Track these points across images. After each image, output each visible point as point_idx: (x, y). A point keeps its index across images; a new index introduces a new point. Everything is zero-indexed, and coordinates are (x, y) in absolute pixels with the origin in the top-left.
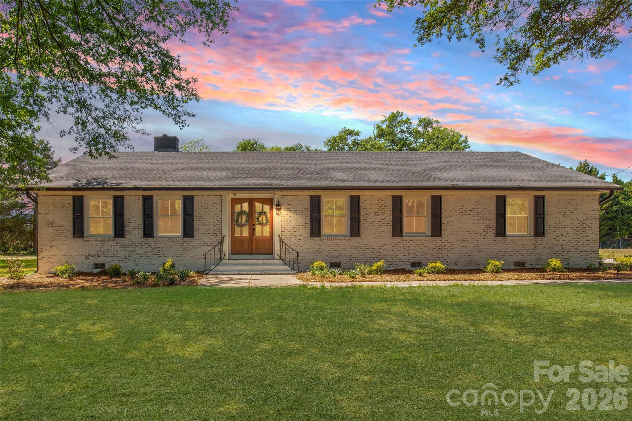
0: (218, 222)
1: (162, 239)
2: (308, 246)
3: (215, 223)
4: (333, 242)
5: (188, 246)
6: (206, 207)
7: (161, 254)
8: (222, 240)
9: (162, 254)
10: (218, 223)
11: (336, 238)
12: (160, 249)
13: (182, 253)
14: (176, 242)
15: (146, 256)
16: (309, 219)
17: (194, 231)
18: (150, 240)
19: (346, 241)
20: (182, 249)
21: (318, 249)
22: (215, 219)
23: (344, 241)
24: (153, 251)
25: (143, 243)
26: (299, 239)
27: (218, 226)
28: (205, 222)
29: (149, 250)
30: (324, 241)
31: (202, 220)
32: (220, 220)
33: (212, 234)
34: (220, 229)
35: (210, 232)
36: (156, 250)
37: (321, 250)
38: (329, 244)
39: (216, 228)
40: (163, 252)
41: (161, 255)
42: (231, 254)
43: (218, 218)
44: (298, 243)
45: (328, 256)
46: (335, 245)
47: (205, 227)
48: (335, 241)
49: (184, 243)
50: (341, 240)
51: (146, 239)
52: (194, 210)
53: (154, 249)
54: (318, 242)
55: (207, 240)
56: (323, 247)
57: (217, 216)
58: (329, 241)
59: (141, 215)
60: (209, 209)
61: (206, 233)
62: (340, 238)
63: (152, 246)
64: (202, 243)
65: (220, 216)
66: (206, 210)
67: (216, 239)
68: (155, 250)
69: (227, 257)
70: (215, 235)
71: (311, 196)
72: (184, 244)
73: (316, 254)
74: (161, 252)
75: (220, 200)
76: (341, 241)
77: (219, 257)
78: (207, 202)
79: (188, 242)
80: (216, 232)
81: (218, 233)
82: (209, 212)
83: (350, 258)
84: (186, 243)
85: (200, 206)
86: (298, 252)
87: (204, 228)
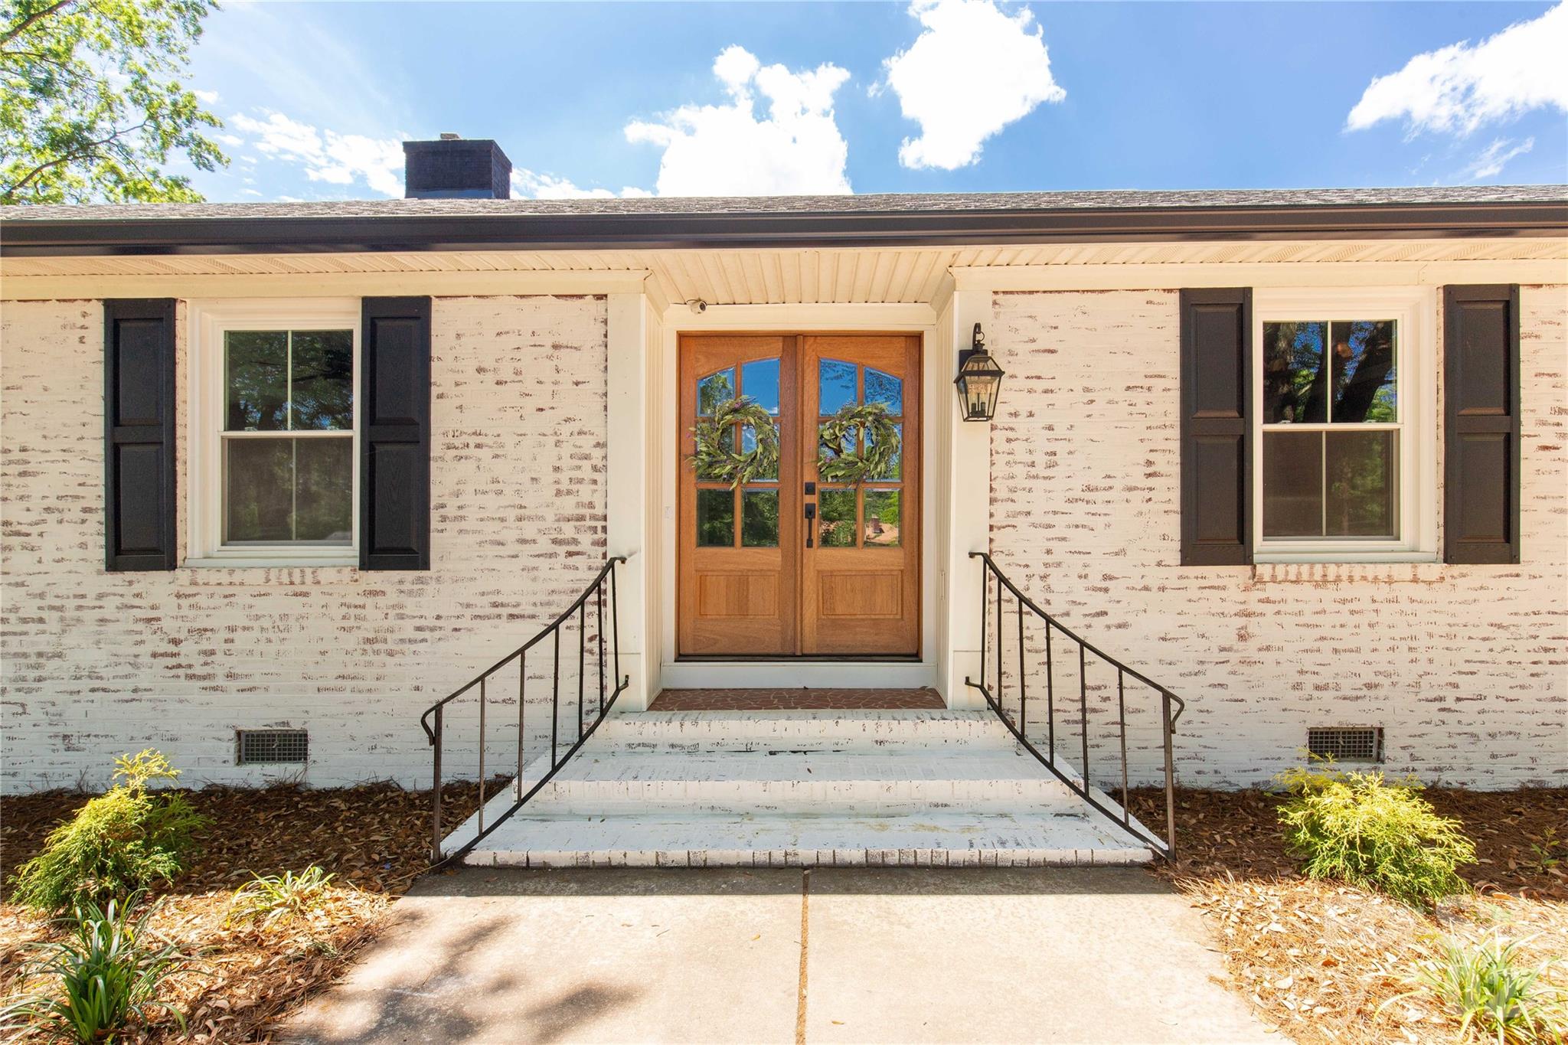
0: (586, 465)
1: (224, 578)
2: (1169, 624)
3: (564, 477)
4: (1329, 594)
5: (392, 622)
6: (506, 374)
7: (221, 672)
8: (602, 577)
9: (230, 676)
10: (587, 473)
11: (1358, 572)
12: (216, 642)
13: (351, 670)
14: (316, 598)
15: (130, 684)
16: (1176, 446)
17: (434, 523)
18: (154, 585)
19: (1420, 591)
20: (351, 641)
21: (1231, 640)
22: (566, 450)
23: (1405, 591)
24: (170, 657)
25: (111, 603)
26: (1107, 577)
27: (585, 492)
28: (501, 468)
29: (145, 650)
30: (1272, 591)
31: (485, 454)
32: (597, 453)
33: (544, 545)
34: (599, 511)
35: (529, 530)
36: (189, 650)
37: (1250, 649)
38: (1307, 609)
39: (568, 505)
40: (230, 661)
41: (220, 681)
42: (681, 657)
43: (587, 444)
44: (1098, 602)
45: (1297, 686)
46: (1345, 617)
47: (503, 501)
48: (1346, 590)
49: (369, 601)
50: (1390, 581)
51: (129, 575)
52: (434, 391)
53: (176, 642)
54: (1234, 594)
55: (514, 585)
56: (1263, 629)
57: (574, 427)
58: (1306, 591)
59: (98, 426)
60: (529, 385)
61: (510, 535)
62: (1382, 571)
63: (166, 624)
64: (483, 606)
65: (594, 424)
66: (510, 392)
67: (570, 575)
68: (183, 648)
69: (639, 693)
70: (562, 550)
71: (1185, 293)
72: (369, 612)
73: (1219, 674)
74: (221, 664)
75: (600, 329)
76: (1383, 592)
77: (591, 691)
78: (512, 341)
79: (392, 597)
80: (568, 530)
81: (586, 540)
82: (530, 404)
83: (1450, 703)
84: (379, 599)
85: (470, 367)
86: (1167, 696)
87: (491, 502)
